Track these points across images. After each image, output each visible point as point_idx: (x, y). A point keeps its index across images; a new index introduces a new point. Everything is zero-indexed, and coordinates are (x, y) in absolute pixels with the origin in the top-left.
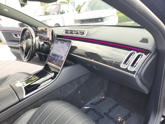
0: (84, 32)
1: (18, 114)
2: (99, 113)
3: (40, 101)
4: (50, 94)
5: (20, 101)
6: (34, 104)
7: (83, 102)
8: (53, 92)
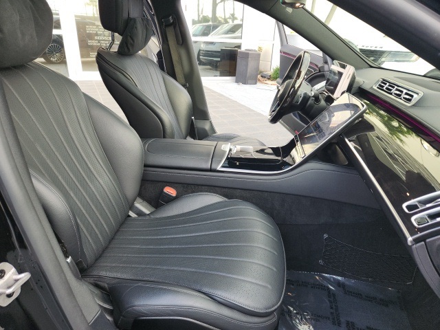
0: (415, 96)
1: (200, 187)
2: (337, 310)
3: (238, 193)
4: (260, 193)
5: (211, 170)
6: (227, 190)
7: (321, 262)
8: (266, 194)
